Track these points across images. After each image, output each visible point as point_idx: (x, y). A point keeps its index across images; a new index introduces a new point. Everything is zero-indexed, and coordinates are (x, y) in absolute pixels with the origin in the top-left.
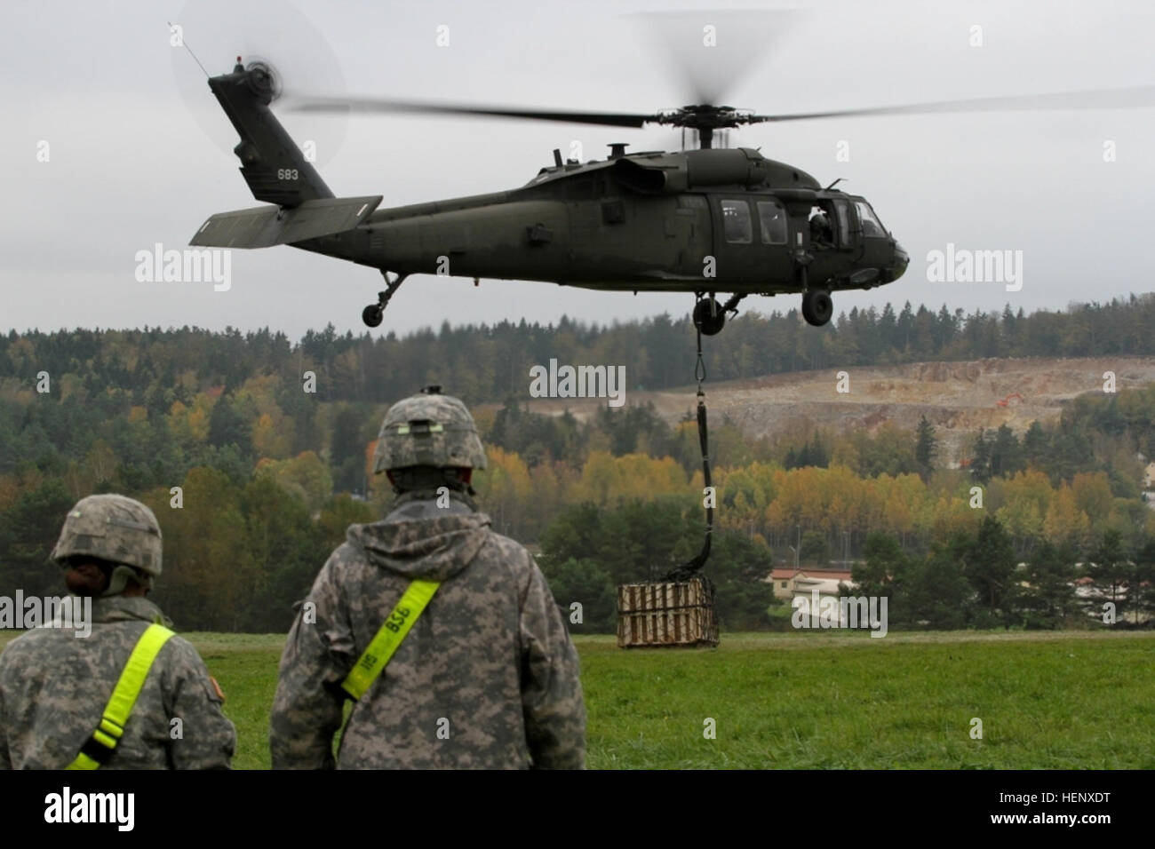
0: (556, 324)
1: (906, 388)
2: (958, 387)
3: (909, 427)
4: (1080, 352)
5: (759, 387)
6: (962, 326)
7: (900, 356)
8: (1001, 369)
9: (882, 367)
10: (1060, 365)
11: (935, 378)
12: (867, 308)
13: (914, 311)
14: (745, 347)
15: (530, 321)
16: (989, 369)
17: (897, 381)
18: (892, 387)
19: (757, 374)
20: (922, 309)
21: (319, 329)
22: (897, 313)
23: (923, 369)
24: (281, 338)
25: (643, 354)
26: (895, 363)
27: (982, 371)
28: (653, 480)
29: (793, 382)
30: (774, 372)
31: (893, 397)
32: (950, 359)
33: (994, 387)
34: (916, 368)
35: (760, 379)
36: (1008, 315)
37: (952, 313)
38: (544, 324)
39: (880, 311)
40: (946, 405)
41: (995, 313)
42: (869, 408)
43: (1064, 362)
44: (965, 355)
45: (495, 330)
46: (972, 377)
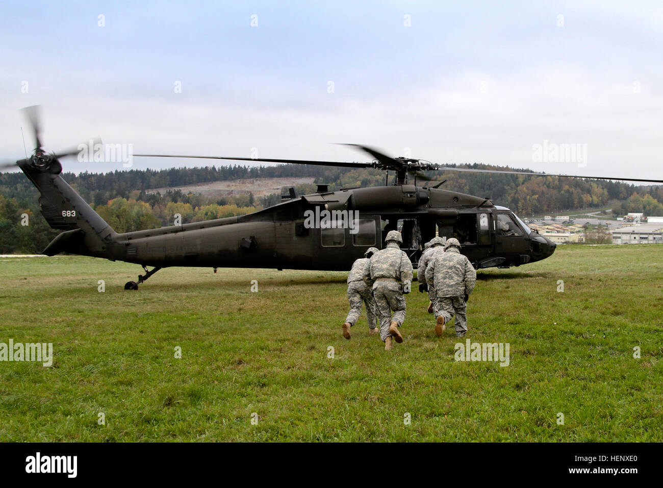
0: (145, 170)
1: (236, 186)
2: (249, 185)
3: (247, 195)
4: (279, 176)
5: (198, 186)
6: (249, 170)
7: (234, 178)
8: (260, 181)
9: (230, 180)
10: (275, 179)
11: (243, 183)
12: (225, 166)
13: (237, 167)
14: (195, 176)
15: (139, 170)
16: (257, 181)
17: (234, 184)
18: (232, 186)
19: (198, 183)
20: (239, 166)
21: (84, 172)
22: (233, 167)
23: (240, 181)
24: (73, 175)
25: (168, 178)
26: (233, 179)
27: (255, 181)
28: (185, 209)
29: (207, 184)
30: (202, 182)
31: (233, 188)
32: (246, 179)
33: (259, 185)
34: (238, 181)
35: (199, 184)
36: (261, 167)
37: (247, 167)
38: (142, 170)
39: (228, 167)
40: (247, 190)
41: (258, 167)
42: (228, 191)
43: (276, 179)
44: (251, 177)
45: (129, 172)
46: (253, 183)
